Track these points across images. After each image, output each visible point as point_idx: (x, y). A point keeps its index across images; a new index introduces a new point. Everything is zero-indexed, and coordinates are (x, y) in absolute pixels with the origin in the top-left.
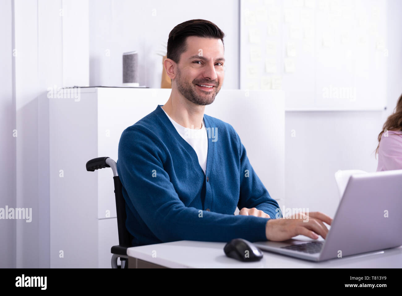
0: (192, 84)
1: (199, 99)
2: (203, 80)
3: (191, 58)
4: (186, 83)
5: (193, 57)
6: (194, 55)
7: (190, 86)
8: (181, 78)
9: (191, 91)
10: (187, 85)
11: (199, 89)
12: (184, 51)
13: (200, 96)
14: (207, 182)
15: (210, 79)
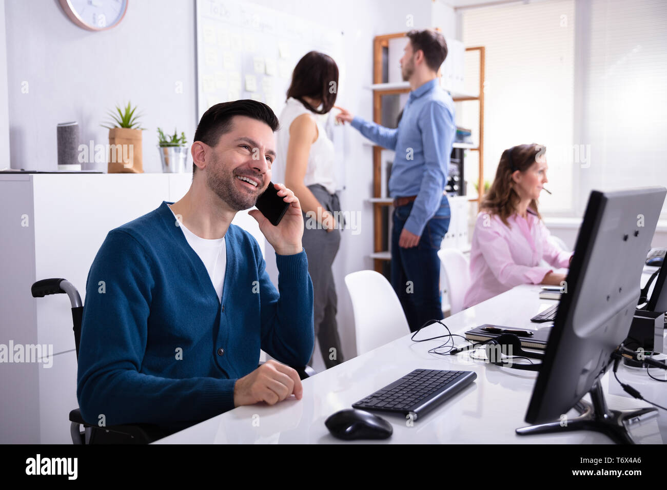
0: (232, 173)
1: (238, 196)
2: (248, 170)
3: (237, 140)
4: (225, 172)
5: (241, 139)
6: (244, 137)
7: (229, 175)
8: (217, 165)
9: (228, 185)
10: (224, 174)
11: (240, 184)
12: (227, 131)
13: (240, 192)
14: (222, 313)
15: (259, 170)
